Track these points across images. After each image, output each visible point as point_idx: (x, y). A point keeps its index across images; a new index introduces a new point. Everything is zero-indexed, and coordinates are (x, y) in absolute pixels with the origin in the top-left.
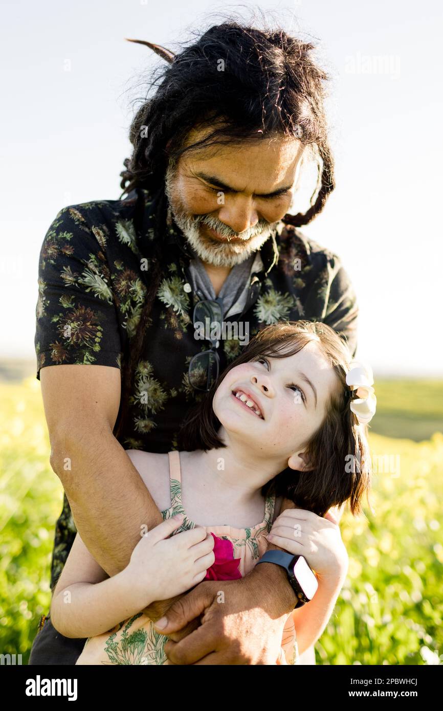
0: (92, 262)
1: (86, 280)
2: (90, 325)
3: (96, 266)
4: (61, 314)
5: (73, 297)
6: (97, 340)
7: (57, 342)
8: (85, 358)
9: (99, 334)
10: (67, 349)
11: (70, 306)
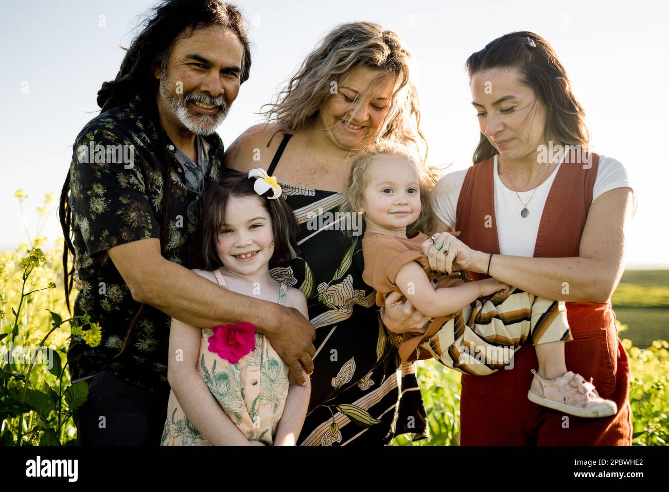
1: (133, 180)
2: (143, 213)
4: (123, 209)
5: (129, 196)
6: (149, 221)
7: (125, 228)
8: (146, 235)
9: (149, 218)
10: (132, 231)
11: (128, 202)
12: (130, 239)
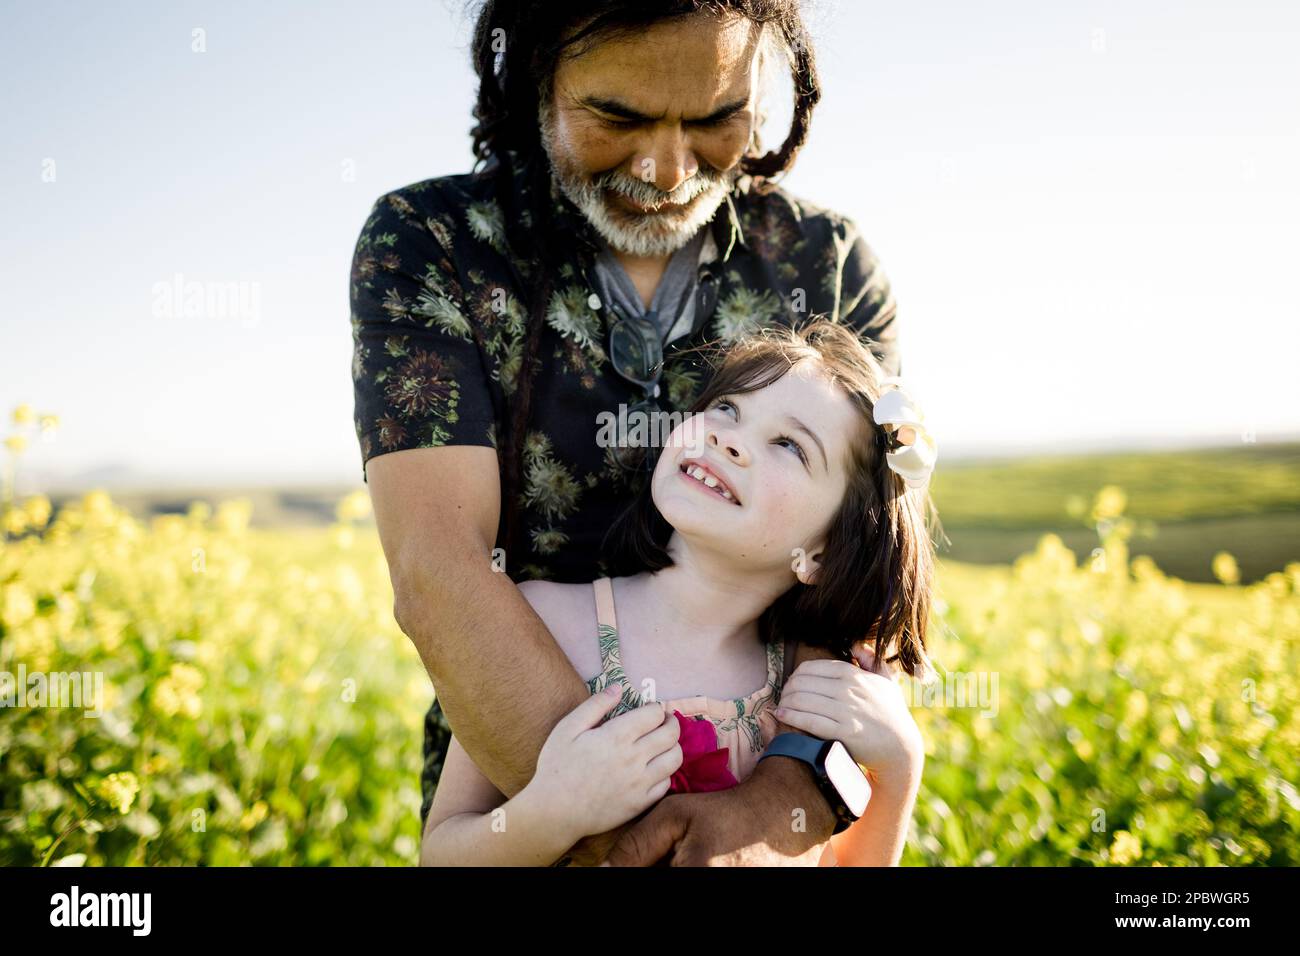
0: (431, 276)
1: (425, 307)
2: (439, 380)
3: (439, 283)
4: (389, 369)
5: (405, 338)
6: (452, 403)
7: (387, 416)
8: (435, 436)
9: (454, 394)
10: (404, 425)
11: (403, 353)
12: (395, 444)
